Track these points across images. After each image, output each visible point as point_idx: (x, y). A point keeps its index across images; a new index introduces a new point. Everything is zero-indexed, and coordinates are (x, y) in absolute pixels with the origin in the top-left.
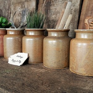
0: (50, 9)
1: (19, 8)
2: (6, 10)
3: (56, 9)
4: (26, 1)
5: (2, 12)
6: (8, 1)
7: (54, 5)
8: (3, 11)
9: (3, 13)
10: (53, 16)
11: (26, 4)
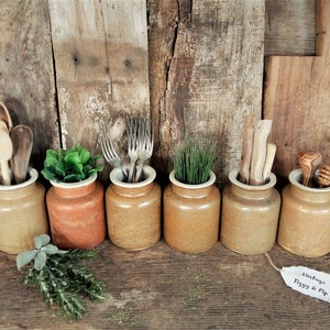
0: (187, 106)
1: (91, 98)
2: (35, 99)
3: (205, 107)
4: (116, 82)
5: (24, 108)
6: (37, 73)
7: (198, 96)
8: (27, 105)
9: (28, 110)
10: (201, 124)
11: (115, 90)
